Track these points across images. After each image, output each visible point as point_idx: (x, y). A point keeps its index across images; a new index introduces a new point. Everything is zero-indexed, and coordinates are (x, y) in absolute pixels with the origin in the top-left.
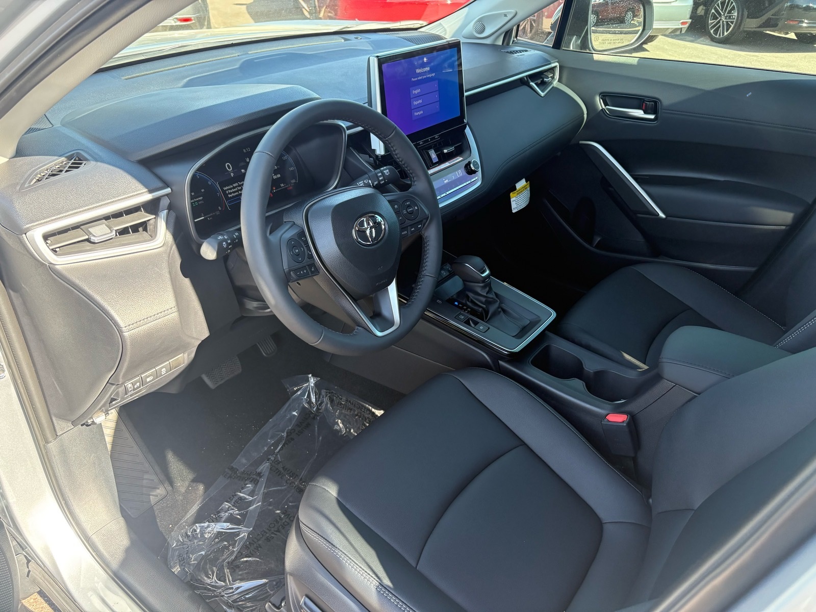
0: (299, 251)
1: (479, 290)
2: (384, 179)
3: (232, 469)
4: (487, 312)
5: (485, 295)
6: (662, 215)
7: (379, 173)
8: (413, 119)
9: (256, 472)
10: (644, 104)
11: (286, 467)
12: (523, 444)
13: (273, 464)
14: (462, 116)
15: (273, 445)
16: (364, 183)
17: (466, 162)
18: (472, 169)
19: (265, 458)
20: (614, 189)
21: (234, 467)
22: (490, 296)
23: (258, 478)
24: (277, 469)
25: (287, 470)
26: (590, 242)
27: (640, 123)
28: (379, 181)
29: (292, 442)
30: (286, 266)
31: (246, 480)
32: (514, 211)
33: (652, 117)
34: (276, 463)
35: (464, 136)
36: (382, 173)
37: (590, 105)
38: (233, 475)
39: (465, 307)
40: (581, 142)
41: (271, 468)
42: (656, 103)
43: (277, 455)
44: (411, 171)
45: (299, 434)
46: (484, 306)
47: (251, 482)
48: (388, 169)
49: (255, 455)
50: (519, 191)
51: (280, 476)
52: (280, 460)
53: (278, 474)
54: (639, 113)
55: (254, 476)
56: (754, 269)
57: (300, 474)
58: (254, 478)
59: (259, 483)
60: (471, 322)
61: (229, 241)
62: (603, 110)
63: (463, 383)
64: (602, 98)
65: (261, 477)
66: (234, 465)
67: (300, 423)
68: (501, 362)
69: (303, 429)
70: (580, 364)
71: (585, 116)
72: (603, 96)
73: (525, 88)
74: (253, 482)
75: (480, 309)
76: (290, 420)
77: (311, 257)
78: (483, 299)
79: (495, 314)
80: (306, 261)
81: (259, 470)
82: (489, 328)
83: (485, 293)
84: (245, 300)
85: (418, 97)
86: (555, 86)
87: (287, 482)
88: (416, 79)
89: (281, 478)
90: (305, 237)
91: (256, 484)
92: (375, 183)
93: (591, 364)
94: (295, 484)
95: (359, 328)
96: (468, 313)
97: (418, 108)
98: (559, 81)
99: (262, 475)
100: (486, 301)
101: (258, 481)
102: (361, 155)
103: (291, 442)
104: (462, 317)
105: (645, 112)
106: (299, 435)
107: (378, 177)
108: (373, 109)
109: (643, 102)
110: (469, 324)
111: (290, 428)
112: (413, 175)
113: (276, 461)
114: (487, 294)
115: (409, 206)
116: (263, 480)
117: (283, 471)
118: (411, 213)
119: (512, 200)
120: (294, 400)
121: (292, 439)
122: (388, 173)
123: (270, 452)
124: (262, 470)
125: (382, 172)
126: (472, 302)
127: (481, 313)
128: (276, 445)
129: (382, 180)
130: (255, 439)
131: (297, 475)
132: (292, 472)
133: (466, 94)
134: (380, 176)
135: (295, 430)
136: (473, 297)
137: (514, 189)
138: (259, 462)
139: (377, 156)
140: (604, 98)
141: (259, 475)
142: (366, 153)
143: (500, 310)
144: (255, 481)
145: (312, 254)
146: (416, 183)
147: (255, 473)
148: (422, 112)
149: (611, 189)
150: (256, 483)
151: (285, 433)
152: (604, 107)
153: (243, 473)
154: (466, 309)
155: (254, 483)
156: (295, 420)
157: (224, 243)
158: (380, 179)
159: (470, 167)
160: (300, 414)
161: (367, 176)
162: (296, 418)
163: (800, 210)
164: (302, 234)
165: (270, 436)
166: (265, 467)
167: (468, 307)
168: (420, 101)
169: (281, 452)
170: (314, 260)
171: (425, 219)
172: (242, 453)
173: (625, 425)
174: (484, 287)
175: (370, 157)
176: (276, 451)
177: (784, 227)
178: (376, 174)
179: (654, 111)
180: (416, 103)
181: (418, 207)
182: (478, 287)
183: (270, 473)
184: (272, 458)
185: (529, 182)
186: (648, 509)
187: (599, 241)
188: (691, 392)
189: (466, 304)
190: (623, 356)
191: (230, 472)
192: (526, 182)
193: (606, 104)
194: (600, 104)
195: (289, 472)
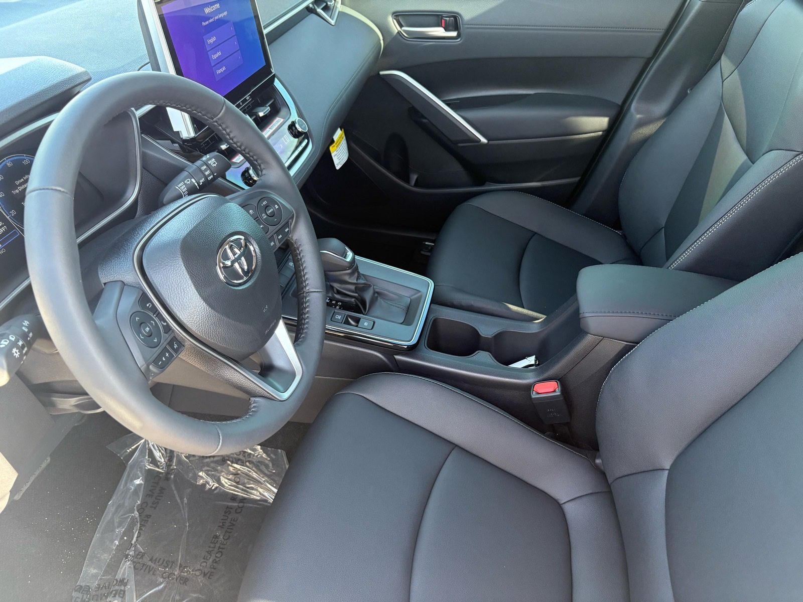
0: (150, 330)
1: (347, 278)
2: (212, 173)
3: (80, 589)
4: (363, 302)
5: (355, 281)
6: (484, 140)
7: (202, 165)
8: (217, 80)
9: (117, 580)
10: (443, 21)
11: (154, 558)
12: (455, 446)
13: (135, 560)
14: (268, 65)
15: (124, 534)
16: (185, 184)
17: (289, 122)
18: (298, 131)
19: (121, 554)
20: (429, 120)
21: (83, 584)
22: (361, 281)
23: (123, 588)
24: (144, 564)
25: (158, 560)
26: (407, 181)
27: (441, 43)
28: (206, 177)
29: (150, 520)
30: (141, 362)
31: (106, 597)
32: (338, 168)
33: (454, 34)
34: (139, 557)
35: (275, 90)
36: (207, 166)
37: (384, 30)
38: (85, 597)
39: (334, 302)
40: (381, 73)
41: (134, 567)
42: (455, 17)
43: (135, 546)
44: (255, 157)
45: (154, 506)
46: (356, 295)
47: (115, 596)
48: (213, 157)
49: (106, 557)
50: (337, 143)
51: (151, 573)
52: (143, 551)
53: (147, 571)
54: (439, 32)
55: (117, 588)
56: (577, 179)
57: (177, 560)
58: (117, 591)
59: (126, 592)
60: (350, 319)
61: (20, 343)
62: (399, 33)
63: (368, 397)
64: (395, 19)
65: (125, 585)
66: (81, 582)
67: (150, 491)
68: (397, 357)
69: (158, 498)
70: (475, 333)
71: (382, 42)
72: (396, 16)
73: (313, 16)
74: (117, 596)
75: (353, 300)
76: (136, 492)
77: (168, 329)
78: (353, 287)
79: (373, 301)
80: (165, 338)
81: (119, 576)
82: (374, 323)
83: (356, 279)
84: (54, 399)
85: (215, 47)
86: (340, 10)
87: (163, 577)
88: (207, 23)
89: (153, 574)
90: (150, 301)
91: (123, 597)
92: (202, 181)
93: (487, 329)
94: (174, 574)
95: (257, 399)
96: (340, 308)
97: (220, 62)
98: (342, 4)
99: (125, 581)
100: (356, 288)
101: (124, 591)
102: (158, 141)
103: (148, 521)
104: (339, 317)
105: (446, 29)
106: (155, 508)
107: (202, 172)
108: (163, 73)
109: (442, 19)
110: (349, 324)
111: (139, 502)
112: (259, 161)
113: (138, 555)
114: (357, 280)
115: (267, 207)
116: (131, 587)
117: (153, 565)
118: (272, 215)
119: (333, 155)
120: (133, 467)
121: (148, 516)
122: (214, 163)
123: (125, 546)
124: (124, 574)
125: (206, 163)
126: (339, 292)
127: (357, 305)
128: (129, 532)
129: (209, 175)
130: (97, 535)
131: (173, 562)
132: (164, 560)
133: (265, 32)
134: (206, 170)
135: (147, 504)
136: (339, 287)
137: (333, 141)
138: (113, 566)
139: (185, 141)
140: (397, 18)
141: (122, 582)
142: (166, 138)
143: (376, 295)
144: (120, 594)
145: (168, 324)
146: (264, 172)
147: (115, 582)
148: (224, 68)
149: (424, 121)
150: (121, 595)
151: (136, 512)
152: (399, 29)
153: (99, 587)
154: (336, 305)
155: (119, 596)
156: (142, 489)
157: (14, 350)
158: (207, 173)
159: (296, 128)
160: (146, 480)
161: (185, 174)
162: (143, 486)
163: (614, 112)
164: (144, 299)
165: (116, 525)
166: (126, 569)
167: (338, 301)
168: (219, 54)
169: (140, 539)
170: (173, 331)
171: (290, 219)
172: (86, 561)
173: (559, 394)
174: (351, 274)
175: (173, 142)
176: (133, 542)
177: (601, 133)
178: (199, 168)
179: (456, 27)
180: (215, 57)
181: (278, 205)
182: (345, 275)
183: (136, 574)
184: (131, 553)
185: (343, 130)
186: (601, 474)
187: (417, 179)
188: (622, 342)
189: (334, 297)
190: (509, 309)
191: (80, 595)
192: (341, 130)
193: (401, 26)
194: (395, 27)
195: (161, 562)
